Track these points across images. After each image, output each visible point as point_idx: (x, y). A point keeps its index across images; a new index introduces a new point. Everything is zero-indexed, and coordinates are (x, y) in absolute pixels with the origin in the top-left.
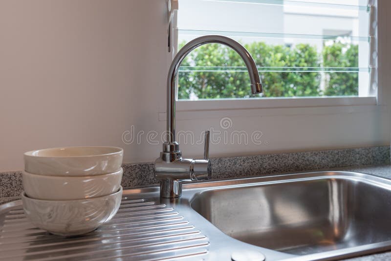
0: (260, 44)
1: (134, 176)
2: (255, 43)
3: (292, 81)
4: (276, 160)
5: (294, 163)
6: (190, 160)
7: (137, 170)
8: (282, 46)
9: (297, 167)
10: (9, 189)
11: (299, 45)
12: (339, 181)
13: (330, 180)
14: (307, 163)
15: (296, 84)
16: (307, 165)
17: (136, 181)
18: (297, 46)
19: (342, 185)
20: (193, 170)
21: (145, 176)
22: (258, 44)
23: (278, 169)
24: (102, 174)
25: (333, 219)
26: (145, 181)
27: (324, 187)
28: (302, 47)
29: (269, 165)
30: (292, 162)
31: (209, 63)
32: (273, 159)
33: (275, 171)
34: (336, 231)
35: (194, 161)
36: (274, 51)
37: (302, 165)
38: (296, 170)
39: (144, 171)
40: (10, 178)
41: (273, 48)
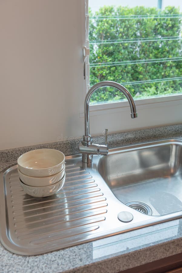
0: (141, 8)
1: (68, 147)
2: (137, 7)
3: (160, 34)
4: (143, 133)
5: (153, 134)
6: (97, 145)
7: (69, 145)
8: (156, 8)
9: (155, 136)
10: (7, 159)
11: (168, 7)
12: (177, 145)
13: (172, 145)
14: (161, 133)
15: (163, 36)
16: (160, 134)
17: (69, 150)
18: (166, 8)
19: (178, 147)
20: (99, 150)
21: (74, 147)
22: (139, 8)
23: (144, 138)
24: (57, 174)
25: (171, 165)
26: (74, 150)
27: (168, 149)
28: (169, 9)
29: (139, 136)
30: (152, 134)
31: (106, 24)
32: (142, 133)
33: (142, 139)
34: (172, 171)
35: (99, 146)
36: (150, 13)
37: (157, 135)
38: (154, 137)
39: (73, 145)
40: (7, 154)
41: (149, 10)
